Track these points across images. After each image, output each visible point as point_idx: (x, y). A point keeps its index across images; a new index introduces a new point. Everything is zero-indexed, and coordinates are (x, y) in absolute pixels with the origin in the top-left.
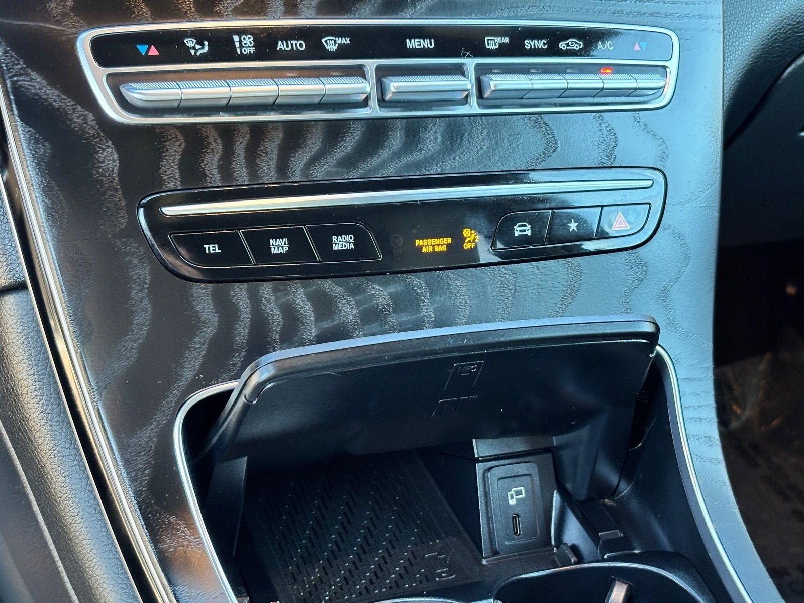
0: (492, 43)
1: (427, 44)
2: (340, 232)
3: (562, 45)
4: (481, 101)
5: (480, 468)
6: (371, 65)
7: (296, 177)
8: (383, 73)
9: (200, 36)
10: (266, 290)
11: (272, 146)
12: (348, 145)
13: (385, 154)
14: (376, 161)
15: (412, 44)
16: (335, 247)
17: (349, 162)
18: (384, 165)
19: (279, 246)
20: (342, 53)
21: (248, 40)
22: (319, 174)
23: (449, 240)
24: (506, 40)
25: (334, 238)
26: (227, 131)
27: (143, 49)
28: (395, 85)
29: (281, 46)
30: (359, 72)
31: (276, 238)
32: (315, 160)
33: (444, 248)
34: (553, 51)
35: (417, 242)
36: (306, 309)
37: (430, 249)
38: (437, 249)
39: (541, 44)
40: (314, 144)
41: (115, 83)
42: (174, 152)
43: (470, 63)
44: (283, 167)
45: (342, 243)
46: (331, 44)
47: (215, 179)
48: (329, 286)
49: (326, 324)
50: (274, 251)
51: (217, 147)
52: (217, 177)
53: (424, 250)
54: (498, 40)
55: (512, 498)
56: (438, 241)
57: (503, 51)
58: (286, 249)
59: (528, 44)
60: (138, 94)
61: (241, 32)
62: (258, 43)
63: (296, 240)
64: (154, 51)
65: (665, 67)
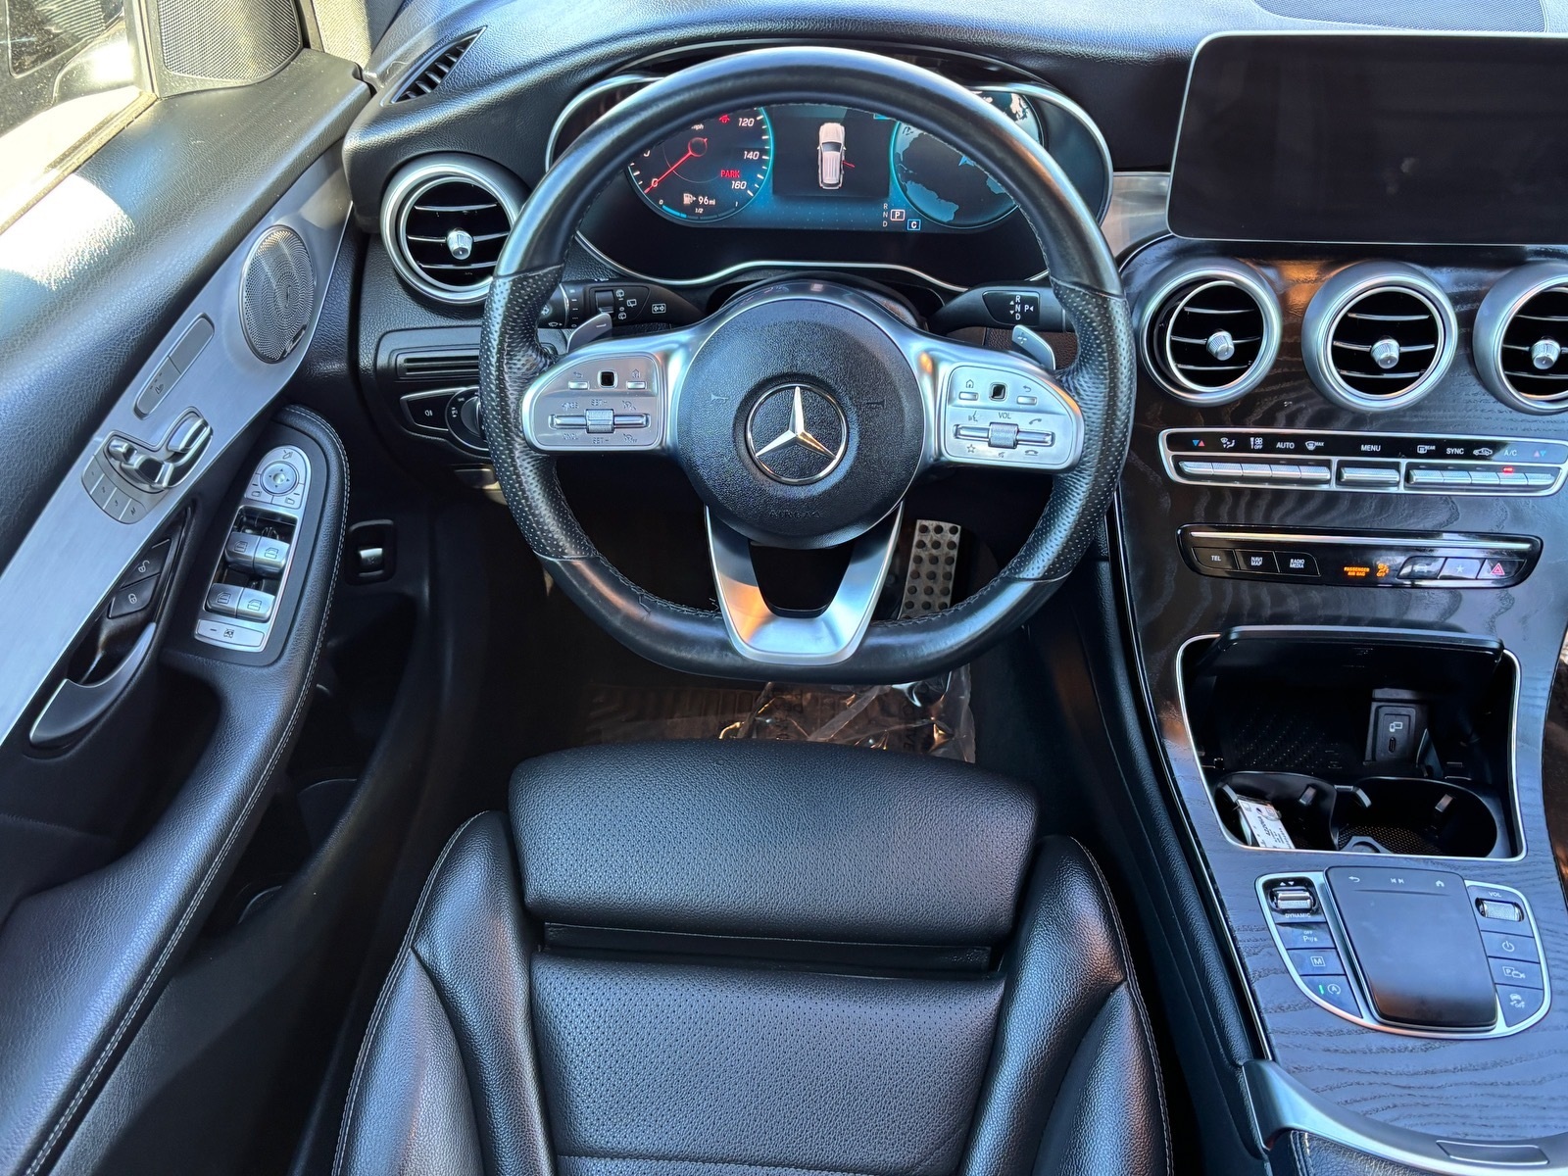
0: (1422, 449)
1: (1375, 448)
2: (1296, 557)
3: (1476, 452)
4: (1407, 485)
5: (1374, 705)
6: (1335, 459)
7: (1275, 522)
8: (1341, 465)
9: (1230, 436)
10: (1245, 585)
11: (1263, 504)
12: (1311, 506)
13: (1334, 513)
14: (1328, 517)
15: (1364, 448)
16: (1291, 566)
17: (1311, 516)
18: (1333, 519)
19: (1257, 561)
20: (1317, 451)
21: (1259, 441)
22: (1290, 522)
23: (1368, 570)
24: (1433, 448)
25: (1292, 560)
26: (1237, 493)
27: (1195, 442)
28: (1349, 474)
29: (1279, 445)
30: (1327, 464)
31: (1255, 556)
32: (1287, 514)
33: (1363, 574)
34: (1468, 455)
35: (1345, 569)
36: (1266, 598)
37: (1354, 574)
38: (1358, 574)
39: (1459, 451)
40: (1289, 504)
41: (1177, 460)
42: (1204, 502)
43: (1404, 462)
44: (1268, 516)
45: (1297, 564)
46: (1311, 446)
47: (1225, 519)
48: (1284, 588)
49: (1278, 610)
50: (1253, 564)
51: (1229, 500)
52: (1226, 517)
53: (1349, 574)
54: (1427, 447)
55: (1392, 727)
56: (1359, 569)
57: (1429, 455)
58: (1260, 563)
59: (1449, 451)
60: (1190, 467)
61: (1256, 435)
62: (1264, 443)
63: (1267, 559)
64: (1202, 444)
65: (1559, 469)
